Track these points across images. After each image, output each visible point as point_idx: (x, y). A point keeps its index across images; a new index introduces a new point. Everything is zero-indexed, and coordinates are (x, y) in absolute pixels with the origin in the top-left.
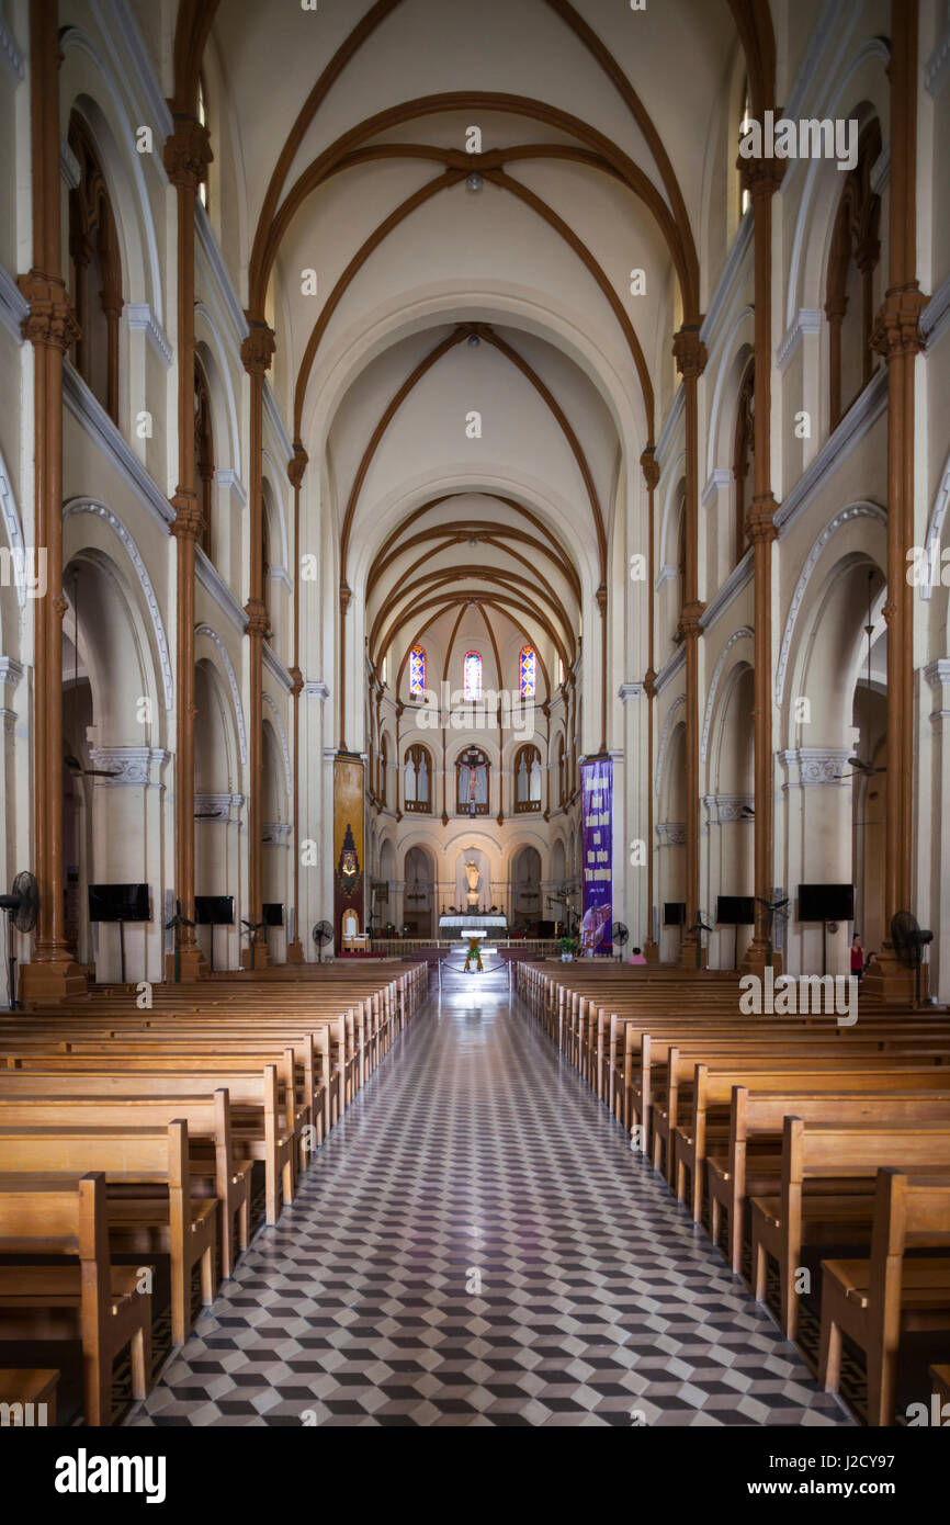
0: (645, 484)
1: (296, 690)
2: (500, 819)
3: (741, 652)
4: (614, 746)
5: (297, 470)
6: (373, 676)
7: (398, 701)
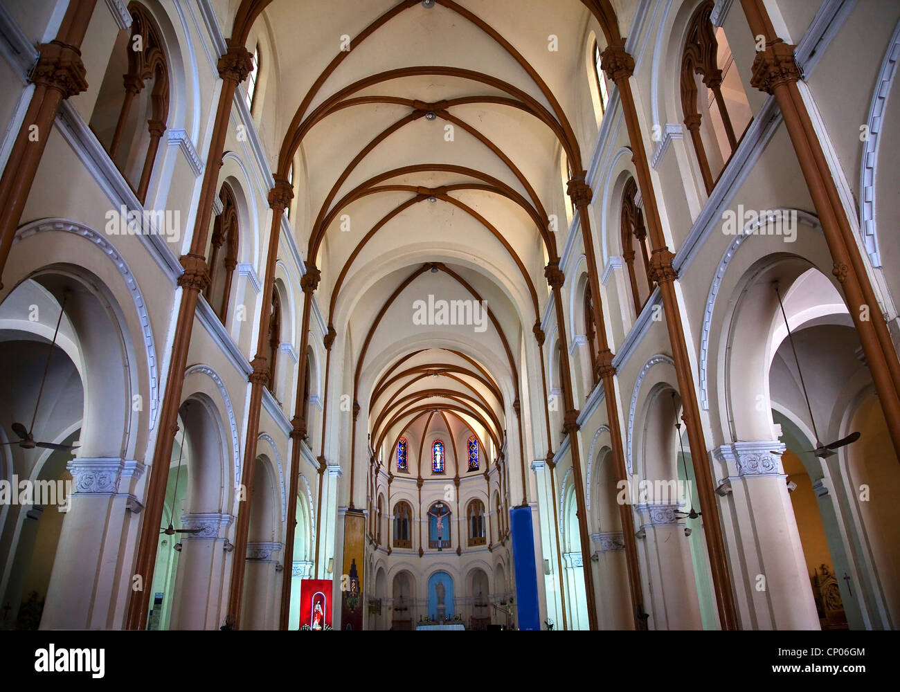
0: (537, 343)
1: (322, 471)
2: (459, 551)
3: (604, 441)
4: (532, 500)
5: (329, 341)
6: (374, 458)
7: (390, 473)
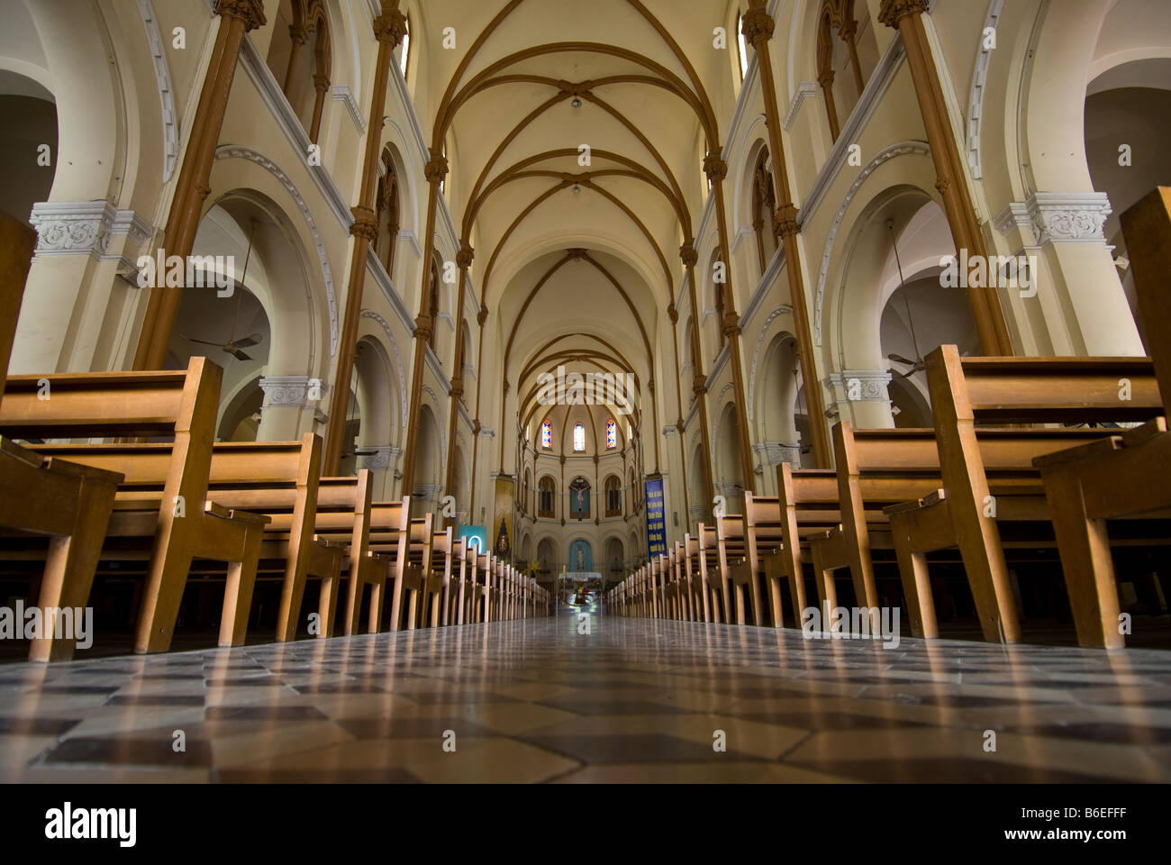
0: (671, 322)
1: (476, 432)
2: (597, 522)
3: (730, 396)
4: (663, 469)
5: (482, 318)
6: (521, 435)
7: (535, 450)
